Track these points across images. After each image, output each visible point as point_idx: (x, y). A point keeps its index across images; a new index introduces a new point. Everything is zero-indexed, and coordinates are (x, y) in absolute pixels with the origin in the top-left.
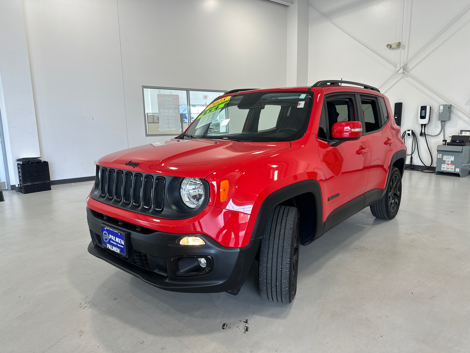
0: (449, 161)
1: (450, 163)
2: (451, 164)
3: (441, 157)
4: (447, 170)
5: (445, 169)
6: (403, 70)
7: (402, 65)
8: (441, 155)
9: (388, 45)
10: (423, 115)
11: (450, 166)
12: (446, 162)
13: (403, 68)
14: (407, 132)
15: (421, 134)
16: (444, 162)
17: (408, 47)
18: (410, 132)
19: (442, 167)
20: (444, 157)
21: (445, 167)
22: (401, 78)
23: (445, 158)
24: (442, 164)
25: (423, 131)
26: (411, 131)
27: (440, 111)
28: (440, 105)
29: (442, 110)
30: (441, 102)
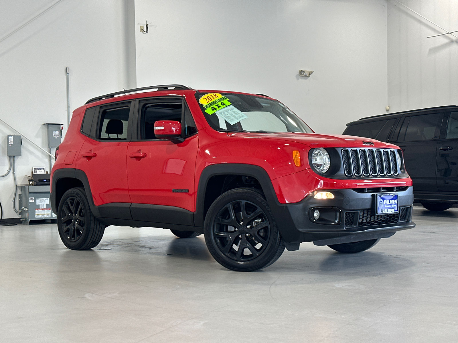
0: (44, 205)
2: (46, 208)
3: (34, 201)
4: (42, 217)
5: (40, 216)
8: (33, 198)
11: (45, 212)
12: (40, 207)
16: (38, 207)
19: (36, 213)
20: (37, 201)
21: (40, 213)
23: (39, 201)
24: (36, 210)
27: (10, 143)
28: (8, 136)
29: (12, 142)
30: (8, 132)
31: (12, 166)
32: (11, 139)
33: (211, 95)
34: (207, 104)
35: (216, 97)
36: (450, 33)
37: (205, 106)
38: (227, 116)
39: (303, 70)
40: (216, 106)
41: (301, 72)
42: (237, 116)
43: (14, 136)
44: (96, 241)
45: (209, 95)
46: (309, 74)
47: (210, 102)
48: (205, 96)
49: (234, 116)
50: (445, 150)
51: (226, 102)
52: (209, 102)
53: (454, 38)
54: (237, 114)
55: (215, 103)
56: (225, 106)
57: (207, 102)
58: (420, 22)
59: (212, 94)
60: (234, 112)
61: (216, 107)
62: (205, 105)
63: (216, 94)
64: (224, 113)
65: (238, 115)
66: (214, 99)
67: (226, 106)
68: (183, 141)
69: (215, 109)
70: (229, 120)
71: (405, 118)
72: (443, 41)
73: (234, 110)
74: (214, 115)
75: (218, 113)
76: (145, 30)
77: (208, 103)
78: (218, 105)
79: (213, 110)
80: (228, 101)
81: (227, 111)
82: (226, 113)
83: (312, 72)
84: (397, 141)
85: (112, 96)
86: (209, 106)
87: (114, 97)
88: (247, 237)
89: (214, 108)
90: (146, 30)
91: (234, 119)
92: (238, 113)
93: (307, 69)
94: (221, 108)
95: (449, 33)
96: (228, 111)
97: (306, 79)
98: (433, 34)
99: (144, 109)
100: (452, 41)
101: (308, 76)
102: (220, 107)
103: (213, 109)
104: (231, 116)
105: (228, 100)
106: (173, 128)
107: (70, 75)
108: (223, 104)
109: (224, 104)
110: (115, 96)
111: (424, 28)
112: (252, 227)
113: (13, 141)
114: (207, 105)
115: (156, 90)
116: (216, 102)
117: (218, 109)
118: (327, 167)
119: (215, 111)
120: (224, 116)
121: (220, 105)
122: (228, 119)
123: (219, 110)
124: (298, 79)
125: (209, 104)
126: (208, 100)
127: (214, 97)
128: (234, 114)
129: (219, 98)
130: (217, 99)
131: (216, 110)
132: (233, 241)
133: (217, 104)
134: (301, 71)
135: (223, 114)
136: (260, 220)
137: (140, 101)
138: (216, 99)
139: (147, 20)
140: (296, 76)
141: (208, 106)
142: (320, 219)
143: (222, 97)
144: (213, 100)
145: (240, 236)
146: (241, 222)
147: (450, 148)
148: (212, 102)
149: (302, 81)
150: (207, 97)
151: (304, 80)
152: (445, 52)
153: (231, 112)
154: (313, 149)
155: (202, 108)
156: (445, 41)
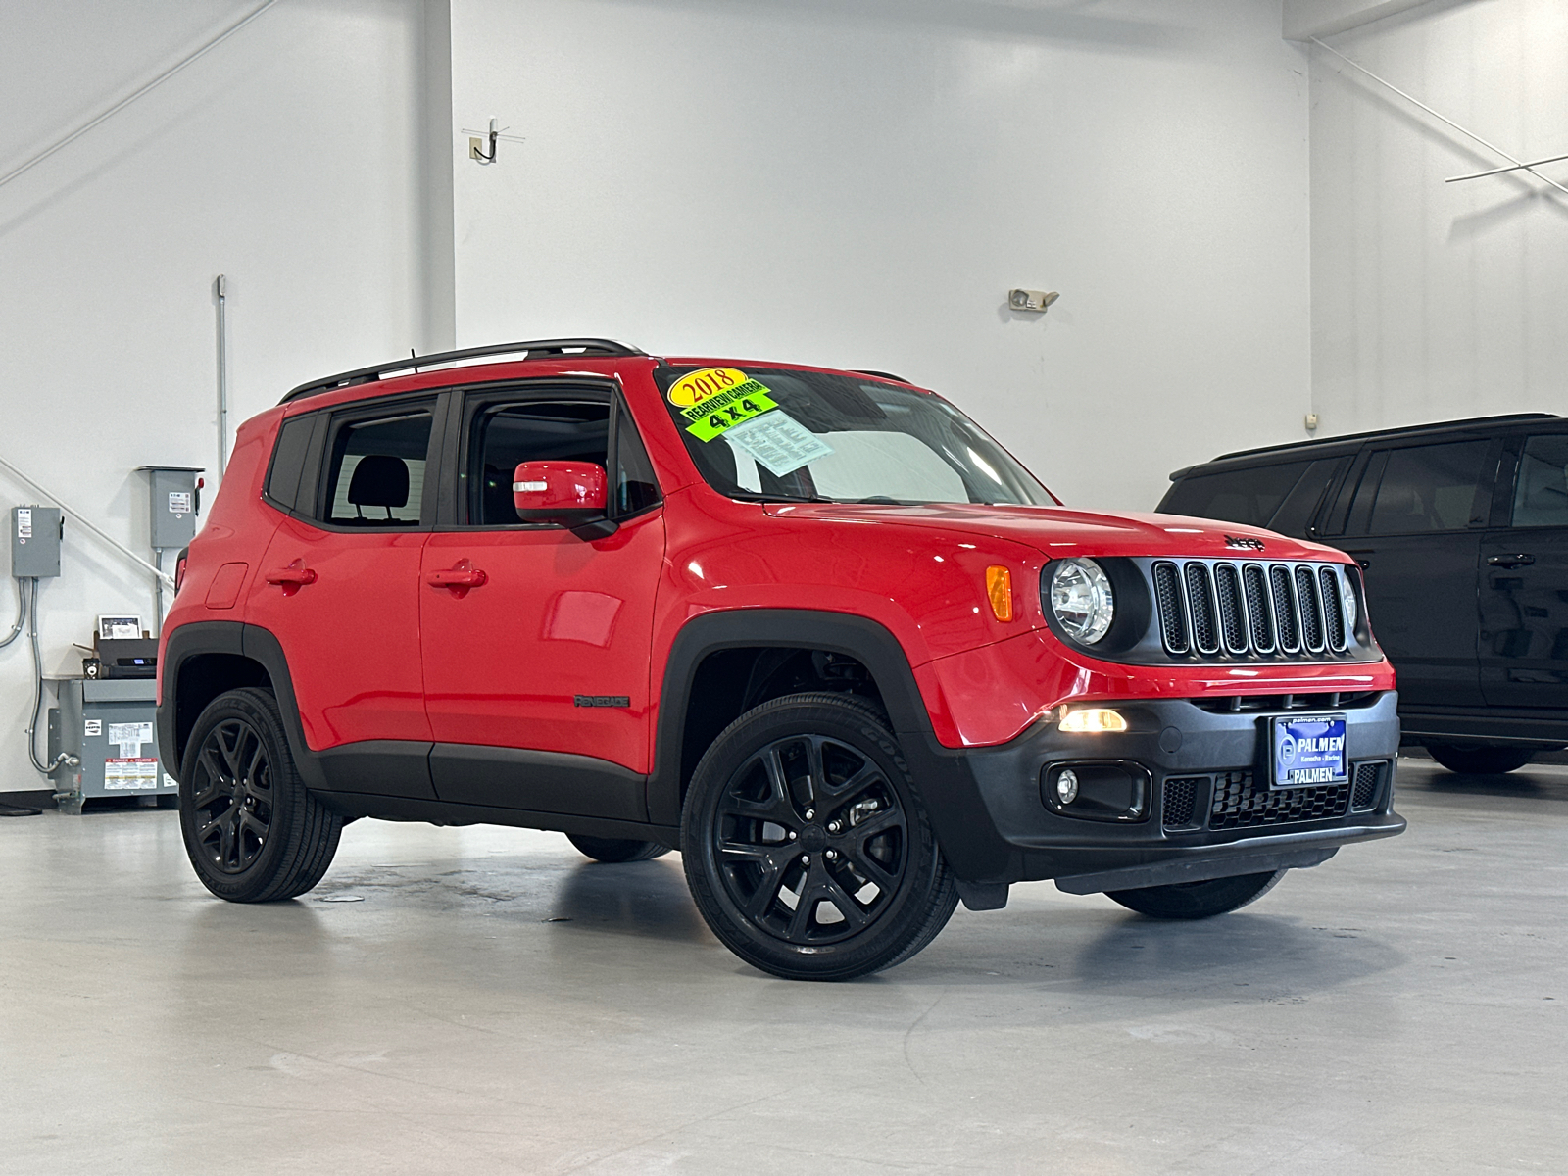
0: (133, 745)
1: (138, 755)
2: (141, 758)
3: (99, 733)
4: (129, 787)
5: (121, 785)
8: (99, 722)
11: (138, 769)
12: (122, 754)
16: (113, 754)
19: (107, 775)
20: (111, 731)
21: (120, 774)
23: (119, 733)
24: (107, 764)
27: (20, 535)
28: (17, 508)
29: (30, 530)
30: (16, 496)
31: (27, 612)
32: (25, 519)
33: (709, 376)
34: (695, 405)
35: (726, 380)
36: (1525, 167)
37: (688, 413)
38: (763, 445)
39: (1023, 289)
40: (726, 411)
41: (1018, 297)
42: (796, 447)
43: (36, 511)
44: (312, 871)
45: (701, 374)
46: (1044, 304)
47: (706, 398)
48: (690, 378)
49: (786, 448)
50: (1507, 566)
51: (760, 397)
52: (701, 397)
53: (1538, 185)
54: (796, 440)
55: (722, 401)
56: (754, 412)
57: (696, 400)
58: (1425, 129)
59: (712, 372)
60: (787, 433)
61: (727, 417)
62: (689, 409)
63: (726, 370)
64: (753, 436)
65: (801, 443)
66: (720, 388)
67: (758, 413)
68: (612, 531)
69: (722, 422)
70: (772, 458)
71: (1371, 455)
72: (1501, 192)
73: (785, 427)
74: (719, 442)
75: (732, 435)
76: (487, 153)
77: (699, 403)
78: (731, 408)
79: (717, 424)
80: (767, 395)
81: (763, 430)
82: (760, 437)
83: (1054, 297)
84: (1343, 533)
85: (372, 374)
86: (701, 413)
87: (378, 379)
88: (827, 861)
89: (717, 419)
90: (489, 150)
91: (785, 457)
92: (799, 437)
93: (1035, 287)
94: (741, 419)
95: (1523, 167)
96: (767, 429)
97: (1033, 320)
98: (1469, 169)
99: (481, 422)
100: (1532, 195)
101: (1039, 308)
102: (739, 415)
103: (716, 422)
104: (775, 446)
105: (768, 390)
106: (577, 487)
107: (228, 303)
108: (749, 405)
109: (755, 407)
110: (382, 377)
111: (1435, 150)
112: (846, 828)
113: (34, 527)
114: (694, 409)
115: (521, 356)
116: (725, 399)
117: (732, 423)
118: (1102, 625)
119: (720, 430)
120: (753, 448)
121: (740, 409)
122: (766, 457)
123: (734, 427)
124: (1006, 320)
125: (703, 404)
126: (698, 392)
127: (719, 380)
128: (786, 441)
129: (736, 385)
130: (730, 388)
131: (724, 425)
132: (780, 875)
133: (730, 405)
134: (1018, 291)
135: (748, 439)
136: (874, 804)
137: (466, 392)
138: (726, 388)
139: (492, 117)
140: (1000, 310)
141: (697, 412)
142: (1079, 802)
143: (745, 383)
144: (716, 392)
145: (805, 859)
146: (807, 811)
147: (1526, 559)
148: (712, 397)
149: (1020, 326)
150: (696, 382)
151: (1027, 323)
152: (1508, 229)
153: (778, 433)
154: (1055, 560)
155: (679, 418)
156: (1508, 193)
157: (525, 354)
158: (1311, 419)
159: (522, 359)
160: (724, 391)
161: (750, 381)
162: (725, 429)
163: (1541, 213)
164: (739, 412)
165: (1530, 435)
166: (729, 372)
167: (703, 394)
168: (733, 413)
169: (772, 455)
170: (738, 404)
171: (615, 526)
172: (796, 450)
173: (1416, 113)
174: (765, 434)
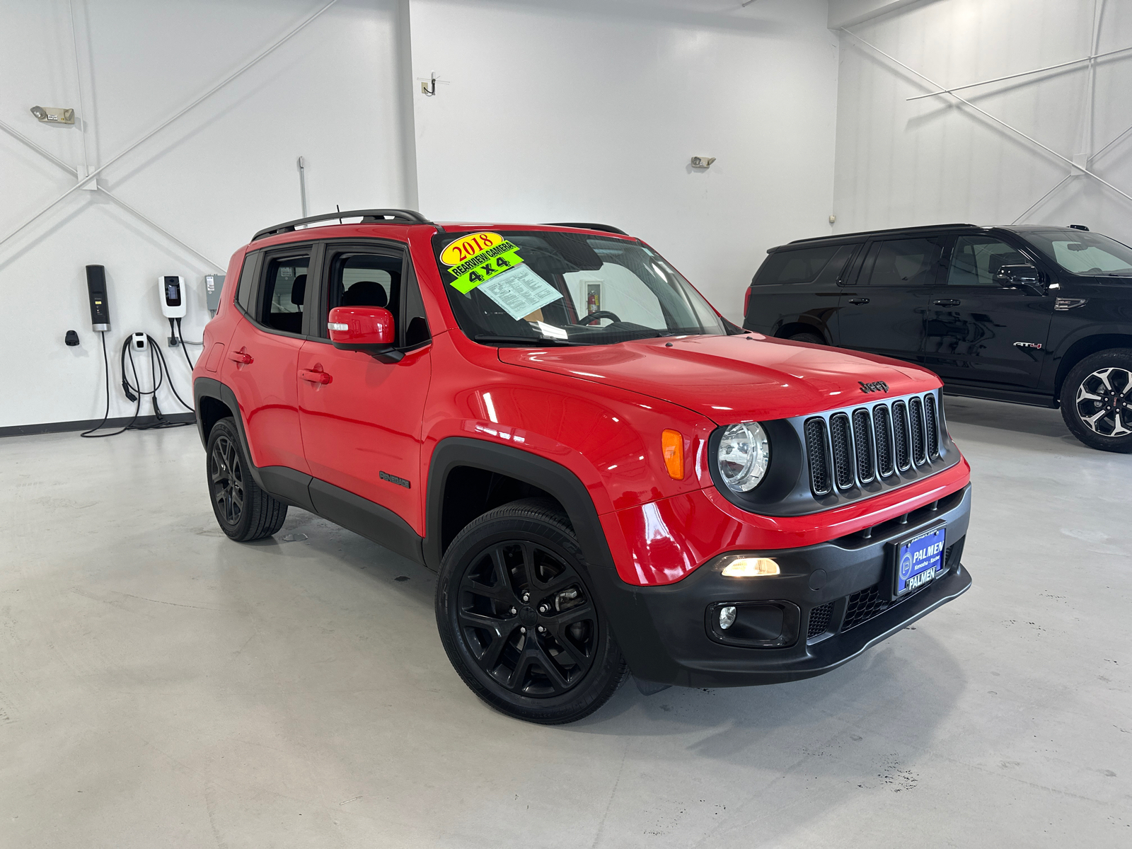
6: (97, 184)
7: (92, 170)
9: (35, 109)
10: (173, 297)
13: (97, 180)
14: (136, 339)
15: (173, 342)
17: (97, 125)
18: (144, 339)
22: (90, 203)
25: (177, 335)
26: (145, 336)
27: (209, 289)
28: (206, 276)
29: (213, 287)
30: (207, 270)
32: (211, 281)
33: (474, 239)
34: (459, 263)
35: (487, 242)
36: (948, 92)
37: (453, 271)
38: (508, 294)
39: (698, 156)
40: (483, 268)
41: (696, 161)
42: (533, 294)
43: (215, 277)
45: (468, 239)
46: (708, 164)
47: (469, 257)
48: (459, 243)
49: (526, 296)
50: (944, 305)
51: (511, 256)
52: (465, 257)
53: (954, 101)
54: (533, 288)
55: (481, 260)
56: (505, 268)
57: (461, 260)
58: (896, 73)
59: (477, 236)
60: (528, 283)
61: (482, 272)
62: (455, 267)
63: (487, 234)
64: (501, 288)
65: (537, 291)
66: (481, 249)
67: (507, 268)
68: (399, 358)
69: (479, 277)
70: (512, 305)
71: (872, 244)
72: (934, 105)
73: (526, 279)
74: (475, 292)
75: (484, 287)
76: (430, 90)
77: (463, 262)
78: (487, 265)
80: (516, 253)
81: (509, 282)
82: (506, 288)
83: (713, 160)
84: (856, 284)
85: (290, 227)
86: (463, 270)
87: (294, 230)
88: (539, 633)
90: (431, 88)
91: (523, 303)
92: (536, 286)
93: (704, 155)
94: (494, 274)
95: (946, 92)
96: (513, 280)
97: (703, 172)
98: (915, 93)
99: (338, 265)
100: (950, 106)
101: (706, 166)
102: (493, 270)
103: (475, 277)
104: (517, 294)
105: (517, 249)
106: (379, 325)
107: (305, 170)
108: (501, 262)
109: (505, 263)
110: (296, 228)
111: (902, 85)
112: (552, 612)
113: (214, 285)
114: (458, 268)
115: (359, 220)
116: (484, 257)
117: (486, 277)
118: (758, 471)
119: (477, 284)
120: (500, 297)
121: (494, 266)
122: (509, 304)
123: (487, 281)
124: (689, 172)
125: (466, 263)
126: (464, 253)
127: (481, 242)
128: (525, 289)
129: (494, 246)
130: (488, 249)
131: (480, 280)
132: (504, 641)
133: (486, 263)
134: (696, 158)
135: (497, 290)
136: (574, 594)
137: (327, 245)
138: (486, 249)
139: (433, 71)
140: (687, 167)
141: (460, 270)
142: (734, 630)
143: (501, 243)
144: (478, 252)
145: (523, 630)
146: (524, 595)
147: (954, 303)
148: (473, 256)
149: (696, 175)
150: (464, 245)
151: (699, 174)
152: (935, 125)
153: (520, 283)
154: (722, 427)
155: (446, 275)
156: (938, 105)
157: (362, 218)
158: (832, 218)
159: (359, 222)
160: (484, 251)
161: (504, 242)
162: (480, 282)
163: (955, 116)
164: (492, 268)
165: (960, 235)
166: (491, 236)
167: (467, 255)
168: (488, 269)
169: (513, 303)
170: (493, 262)
171: (402, 355)
172: (532, 297)
173: (893, 66)
174: (511, 285)
